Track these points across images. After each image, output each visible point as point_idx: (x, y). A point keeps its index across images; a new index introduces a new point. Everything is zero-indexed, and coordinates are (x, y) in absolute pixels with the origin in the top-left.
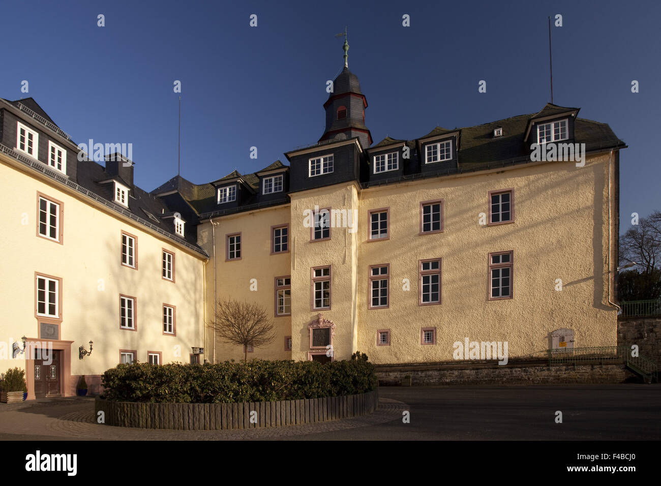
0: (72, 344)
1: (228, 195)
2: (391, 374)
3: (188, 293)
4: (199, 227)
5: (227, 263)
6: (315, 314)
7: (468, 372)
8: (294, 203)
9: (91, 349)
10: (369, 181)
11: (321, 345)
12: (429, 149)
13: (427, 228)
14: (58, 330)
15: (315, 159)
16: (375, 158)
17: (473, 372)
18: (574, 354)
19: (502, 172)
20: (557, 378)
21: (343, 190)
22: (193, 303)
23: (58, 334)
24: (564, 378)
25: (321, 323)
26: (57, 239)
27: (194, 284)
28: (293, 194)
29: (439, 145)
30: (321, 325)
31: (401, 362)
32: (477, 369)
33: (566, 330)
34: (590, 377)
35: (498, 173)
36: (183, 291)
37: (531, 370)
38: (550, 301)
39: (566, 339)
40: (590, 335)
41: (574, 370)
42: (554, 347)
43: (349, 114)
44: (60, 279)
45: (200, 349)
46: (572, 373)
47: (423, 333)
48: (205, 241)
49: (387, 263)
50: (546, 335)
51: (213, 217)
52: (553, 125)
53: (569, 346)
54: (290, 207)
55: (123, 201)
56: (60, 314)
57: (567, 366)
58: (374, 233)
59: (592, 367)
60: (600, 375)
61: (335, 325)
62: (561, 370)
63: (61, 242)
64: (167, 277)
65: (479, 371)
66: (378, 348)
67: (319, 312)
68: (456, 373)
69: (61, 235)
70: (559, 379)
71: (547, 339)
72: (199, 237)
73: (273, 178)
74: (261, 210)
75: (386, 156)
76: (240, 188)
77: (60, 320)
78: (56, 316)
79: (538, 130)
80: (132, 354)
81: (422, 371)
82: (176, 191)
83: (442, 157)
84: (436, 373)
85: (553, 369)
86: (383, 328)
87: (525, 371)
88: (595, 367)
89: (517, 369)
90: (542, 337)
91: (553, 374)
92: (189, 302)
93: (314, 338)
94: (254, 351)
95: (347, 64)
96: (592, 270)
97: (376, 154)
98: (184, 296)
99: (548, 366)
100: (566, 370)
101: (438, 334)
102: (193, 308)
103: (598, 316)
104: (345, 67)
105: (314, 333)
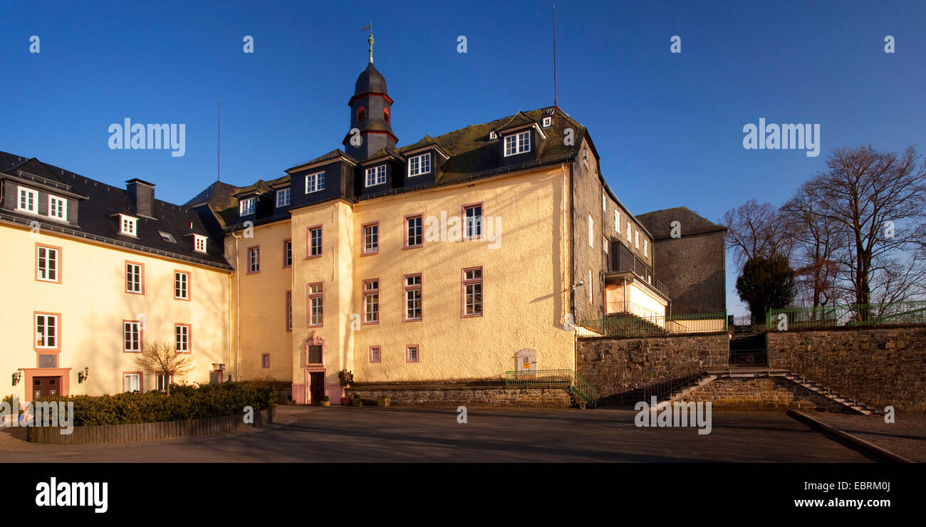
0: (71, 371)
1: (249, 207)
2: (375, 393)
3: (214, 304)
4: (226, 240)
5: (249, 276)
6: (310, 330)
7: (438, 392)
8: (294, 218)
9: (87, 374)
10: (361, 195)
11: (315, 362)
12: (412, 161)
13: (411, 242)
14: (56, 359)
15: (311, 175)
16: (367, 171)
17: (442, 393)
18: (537, 376)
19: (473, 185)
20: (513, 402)
21: (333, 207)
22: (220, 314)
23: (56, 362)
24: (518, 402)
25: (315, 340)
26: (56, 280)
27: (223, 295)
28: (293, 211)
29: (420, 158)
30: (315, 342)
31: (390, 380)
32: (446, 390)
33: (529, 350)
34: (541, 401)
35: (469, 186)
36: (209, 304)
37: (490, 392)
38: (515, 320)
39: (530, 361)
40: (551, 357)
41: (527, 393)
42: (519, 369)
43: (368, 115)
44: (59, 315)
45: (221, 365)
46: (526, 397)
47: (408, 349)
48: (231, 253)
49: (377, 277)
50: (513, 355)
51: (234, 231)
52: (518, 136)
53: (532, 367)
54: (291, 222)
55: (131, 231)
56: (59, 345)
57: (521, 389)
58: (369, 247)
59: (543, 391)
60: (549, 399)
61: (326, 342)
62: (516, 394)
63: (60, 282)
64: (181, 296)
65: (448, 392)
66: (370, 365)
67: (314, 329)
68: (428, 393)
69: (60, 276)
70: (514, 403)
71: (513, 360)
72: (226, 250)
73: (285, 190)
74: (275, 223)
75: (376, 169)
76: (258, 200)
77: (59, 351)
78: (56, 347)
79: (505, 141)
80: (138, 375)
81: (400, 391)
82: (206, 203)
83: (423, 171)
84: (411, 393)
85: (510, 392)
86: (374, 344)
87: (486, 394)
88: (545, 390)
89: (478, 391)
90: (509, 357)
91: (509, 397)
92: (216, 314)
93: (310, 355)
94: (271, 366)
95: (372, 59)
96: (552, 288)
97: (367, 167)
98: (209, 309)
99: (504, 388)
100: (520, 393)
101: (420, 353)
102: (220, 321)
103: (557, 336)
104: (370, 63)
105: (310, 350)
